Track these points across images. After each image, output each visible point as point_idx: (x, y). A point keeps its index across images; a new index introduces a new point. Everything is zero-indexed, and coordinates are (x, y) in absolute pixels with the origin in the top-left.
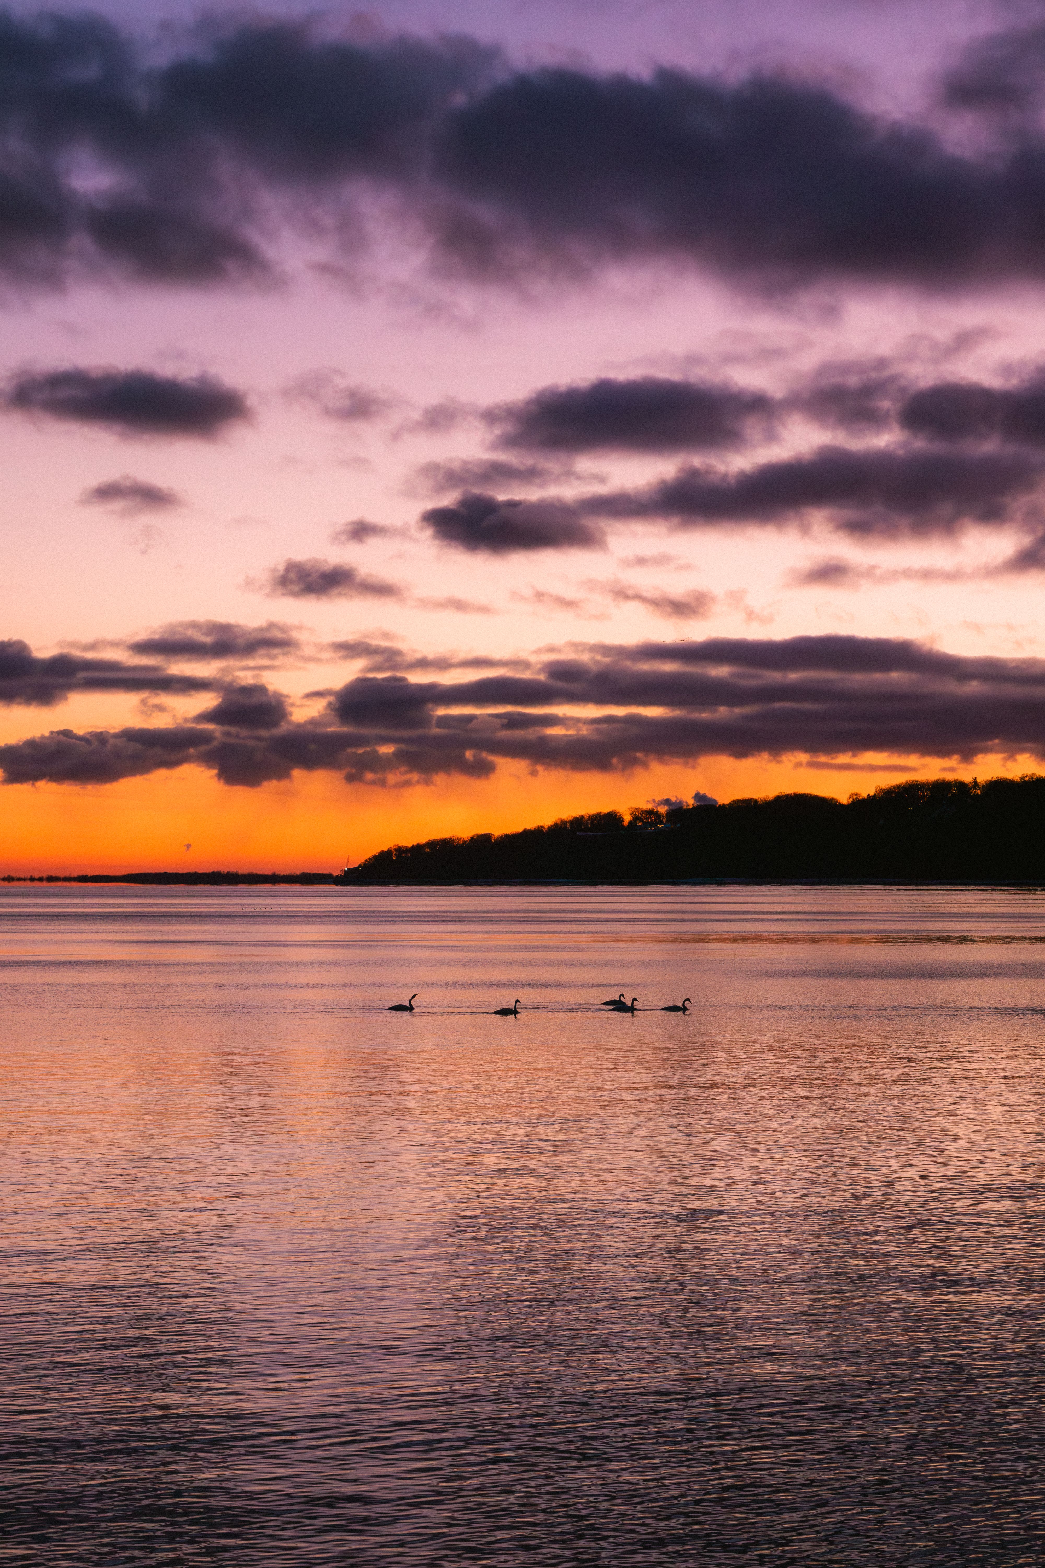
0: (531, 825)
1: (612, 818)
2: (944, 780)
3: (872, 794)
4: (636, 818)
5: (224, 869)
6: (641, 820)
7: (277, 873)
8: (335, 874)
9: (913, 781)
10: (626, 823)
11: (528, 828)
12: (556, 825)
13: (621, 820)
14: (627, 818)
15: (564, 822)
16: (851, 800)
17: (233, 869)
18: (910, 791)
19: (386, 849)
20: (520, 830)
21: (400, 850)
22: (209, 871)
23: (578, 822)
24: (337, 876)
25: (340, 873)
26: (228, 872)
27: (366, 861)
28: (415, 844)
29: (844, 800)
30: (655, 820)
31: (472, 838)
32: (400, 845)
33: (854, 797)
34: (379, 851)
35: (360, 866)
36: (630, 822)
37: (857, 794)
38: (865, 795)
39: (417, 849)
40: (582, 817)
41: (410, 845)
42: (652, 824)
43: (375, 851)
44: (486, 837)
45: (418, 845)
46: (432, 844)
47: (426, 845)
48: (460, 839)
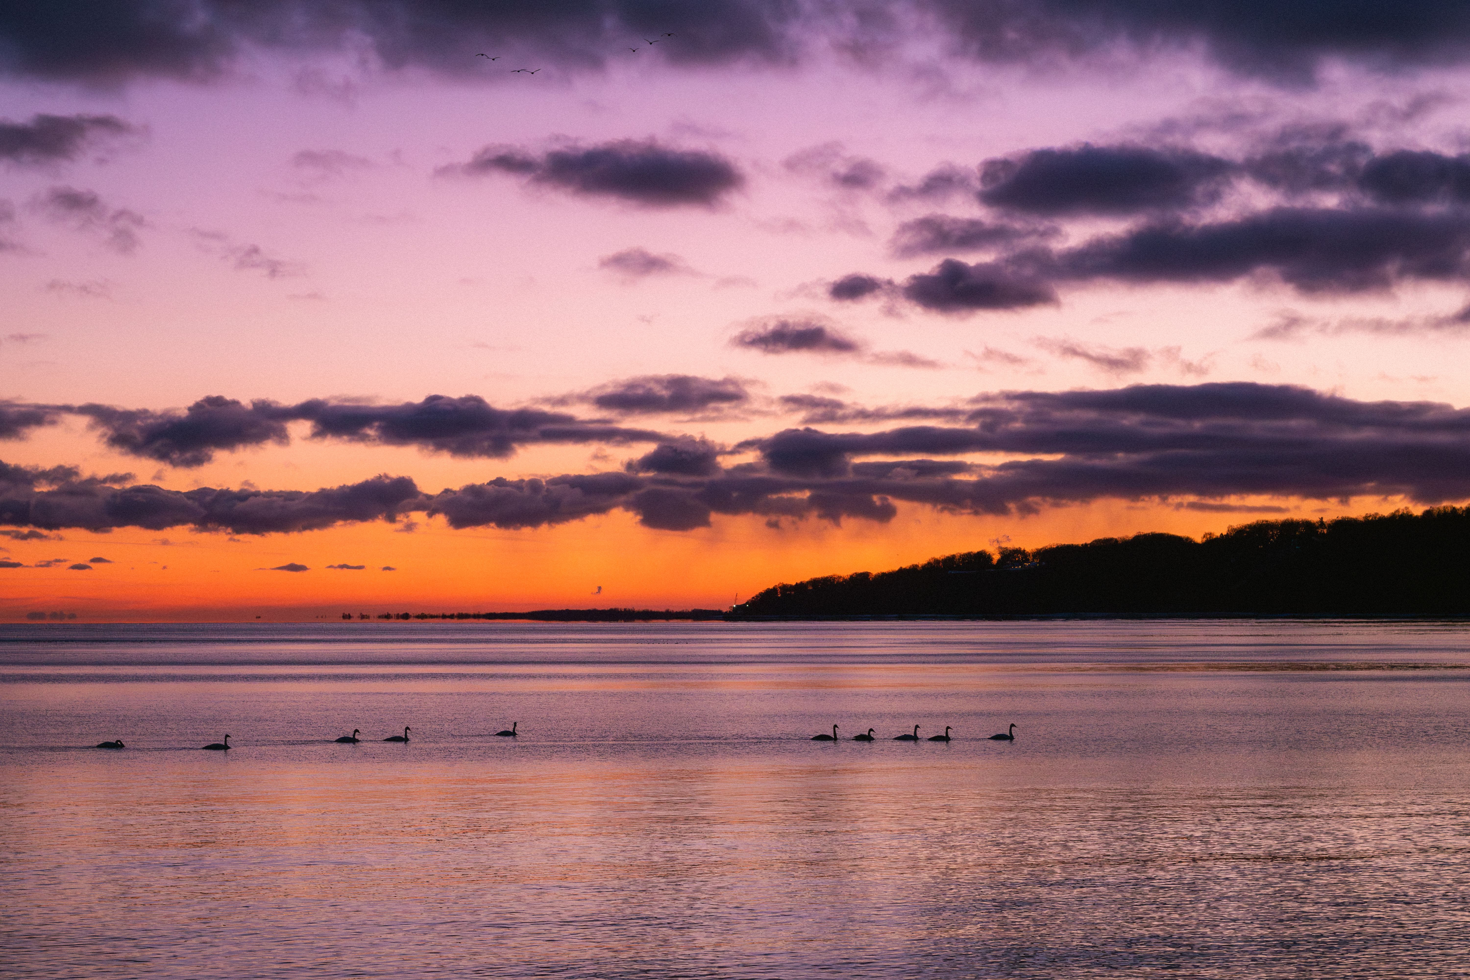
0: (906, 564)
1: (982, 557)
2: (1292, 520)
3: (1225, 533)
4: (1004, 557)
5: (621, 606)
6: (1008, 559)
7: (671, 609)
8: (724, 611)
9: (1263, 521)
10: (995, 562)
11: (904, 567)
12: (929, 563)
13: (990, 559)
14: (996, 557)
15: (937, 561)
16: (1205, 539)
17: (629, 607)
18: (1260, 530)
19: (771, 587)
20: (896, 569)
21: (785, 588)
22: (607, 608)
23: (950, 561)
24: (726, 612)
25: (728, 610)
26: (625, 609)
27: (753, 598)
28: (799, 582)
29: (1199, 539)
30: (1022, 558)
31: (851, 576)
32: (785, 583)
33: (1208, 536)
34: (765, 588)
35: (747, 603)
36: (999, 561)
37: (1210, 534)
38: (1218, 535)
39: (800, 587)
40: (954, 556)
41: (794, 584)
42: (1019, 563)
43: (762, 589)
44: (865, 576)
45: (801, 583)
46: (815, 582)
47: (808, 583)
48: (840, 577)
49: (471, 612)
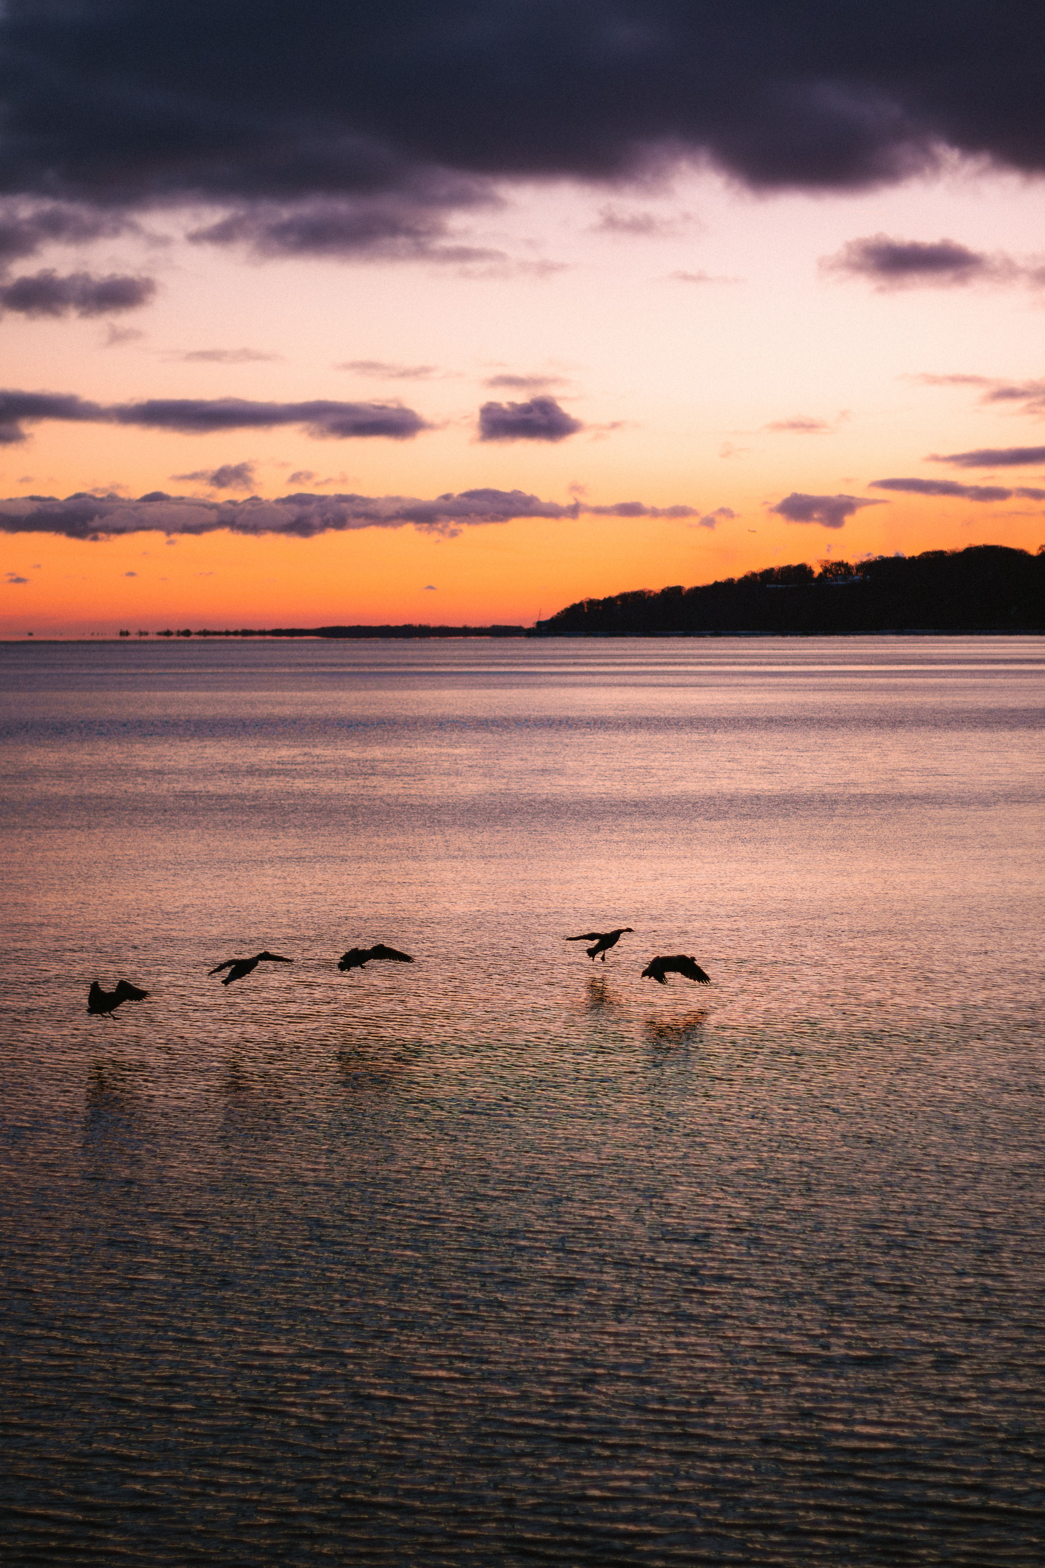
0: (721, 578)
1: (802, 570)
4: (826, 570)
5: (416, 622)
6: (831, 573)
8: (526, 627)
10: (816, 575)
11: (719, 580)
12: (746, 577)
13: (811, 572)
14: (818, 570)
15: (754, 575)
16: (1040, 551)
17: (424, 622)
19: (577, 602)
20: (711, 582)
21: (592, 603)
23: (768, 574)
24: (528, 629)
27: (558, 613)
28: (607, 597)
29: (1034, 551)
30: (846, 572)
31: (663, 591)
32: (592, 598)
34: (571, 603)
35: (553, 619)
36: (820, 574)
39: (609, 602)
40: (772, 569)
41: (601, 598)
42: (843, 576)
43: (567, 604)
44: (678, 590)
45: (610, 598)
46: (623, 597)
47: (617, 597)
48: (650, 592)
49: (256, 628)
